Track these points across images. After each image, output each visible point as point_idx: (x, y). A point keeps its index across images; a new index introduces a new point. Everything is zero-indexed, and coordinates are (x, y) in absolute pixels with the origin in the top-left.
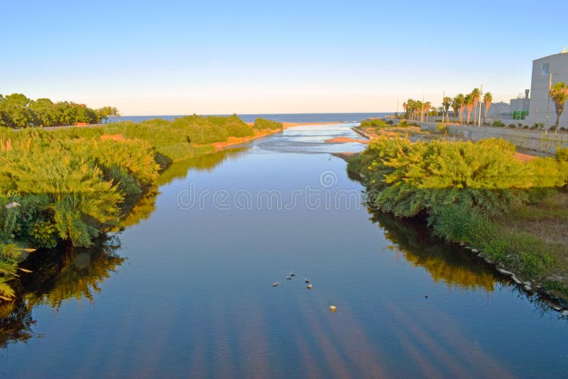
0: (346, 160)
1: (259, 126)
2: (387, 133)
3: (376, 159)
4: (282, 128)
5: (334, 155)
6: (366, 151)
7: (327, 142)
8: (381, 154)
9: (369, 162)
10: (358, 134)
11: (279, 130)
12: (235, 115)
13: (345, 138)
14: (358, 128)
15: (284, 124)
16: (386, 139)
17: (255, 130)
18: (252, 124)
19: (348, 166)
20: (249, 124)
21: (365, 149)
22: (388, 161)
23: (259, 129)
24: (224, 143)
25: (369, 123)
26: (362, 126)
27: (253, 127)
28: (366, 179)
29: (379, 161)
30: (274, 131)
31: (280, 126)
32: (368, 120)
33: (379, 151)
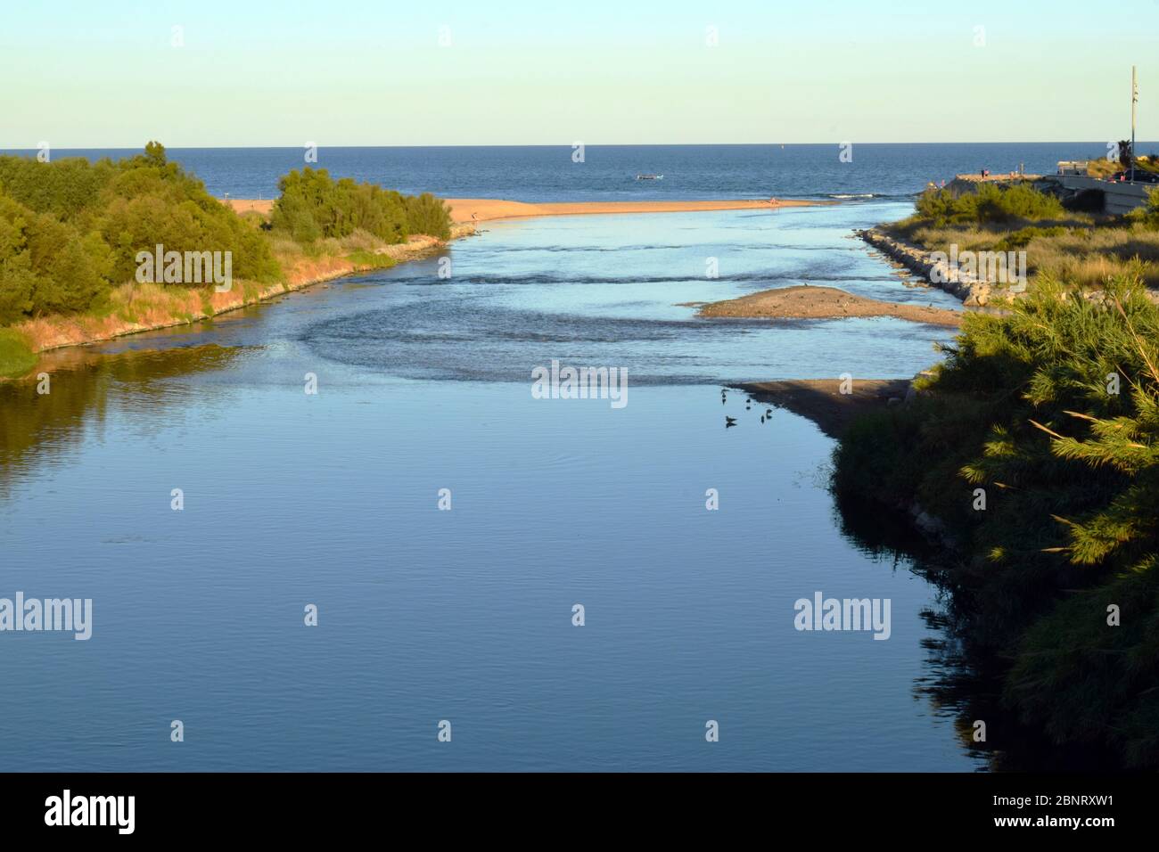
0: (828, 429)
1: (306, 216)
2: (1072, 262)
3: (1006, 423)
4: (444, 234)
5: (759, 392)
6: (944, 372)
7: (714, 319)
8: (1041, 388)
9: (967, 443)
10: (899, 270)
11: (422, 243)
12: (155, 155)
13: (824, 296)
14: (902, 232)
15: (460, 210)
16: (1063, 297)
17: (279, 244)
18: (264, 207)
19: (841, 458)
20: (240, 206)
21: (942, 359)
22: (1081, 431)
23: (306, 239)
24: (89, 320)
25: (964, 202)
26: (926, 220)
27: (266, 227)
28: (949, 543)
29: (1024, 436)
30: (392, 250)
31: (434, 222)
32: (960, 186)
33: (1029, 369)
